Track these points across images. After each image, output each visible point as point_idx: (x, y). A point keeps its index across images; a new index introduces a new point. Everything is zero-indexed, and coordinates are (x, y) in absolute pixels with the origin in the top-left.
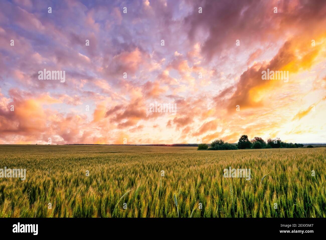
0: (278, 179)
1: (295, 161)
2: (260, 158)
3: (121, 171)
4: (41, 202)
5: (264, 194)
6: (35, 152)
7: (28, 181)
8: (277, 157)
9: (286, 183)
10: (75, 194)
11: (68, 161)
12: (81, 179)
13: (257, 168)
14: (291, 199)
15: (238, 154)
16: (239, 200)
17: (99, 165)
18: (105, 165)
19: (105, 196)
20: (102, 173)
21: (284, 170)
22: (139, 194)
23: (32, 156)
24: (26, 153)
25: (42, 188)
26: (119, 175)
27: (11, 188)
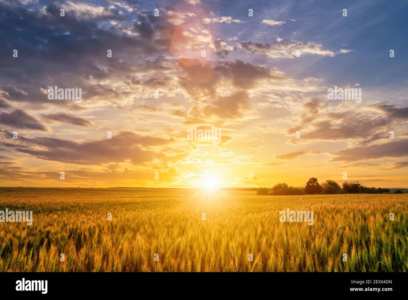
1: (379, 209)
2: (334, 206)
3: (170, 217)
4: (87, 249)
6: (78, 196)
7: (73, 226)
8: (355, 204)
10: (123, 241)
11: (113, 206)
12: (127, 226)
13: (330, 217)
14: (374, 255)
15: (306, 200)
17: (146, 210)
18: (153, 210)
19: (154, 245)
20: (150, 220)
21: (365, 220)
22: (191, 244)
23: (75, 200)
24: (69, 197)
25: (87, 234)
26: (168, 222)
27: (56, 233)
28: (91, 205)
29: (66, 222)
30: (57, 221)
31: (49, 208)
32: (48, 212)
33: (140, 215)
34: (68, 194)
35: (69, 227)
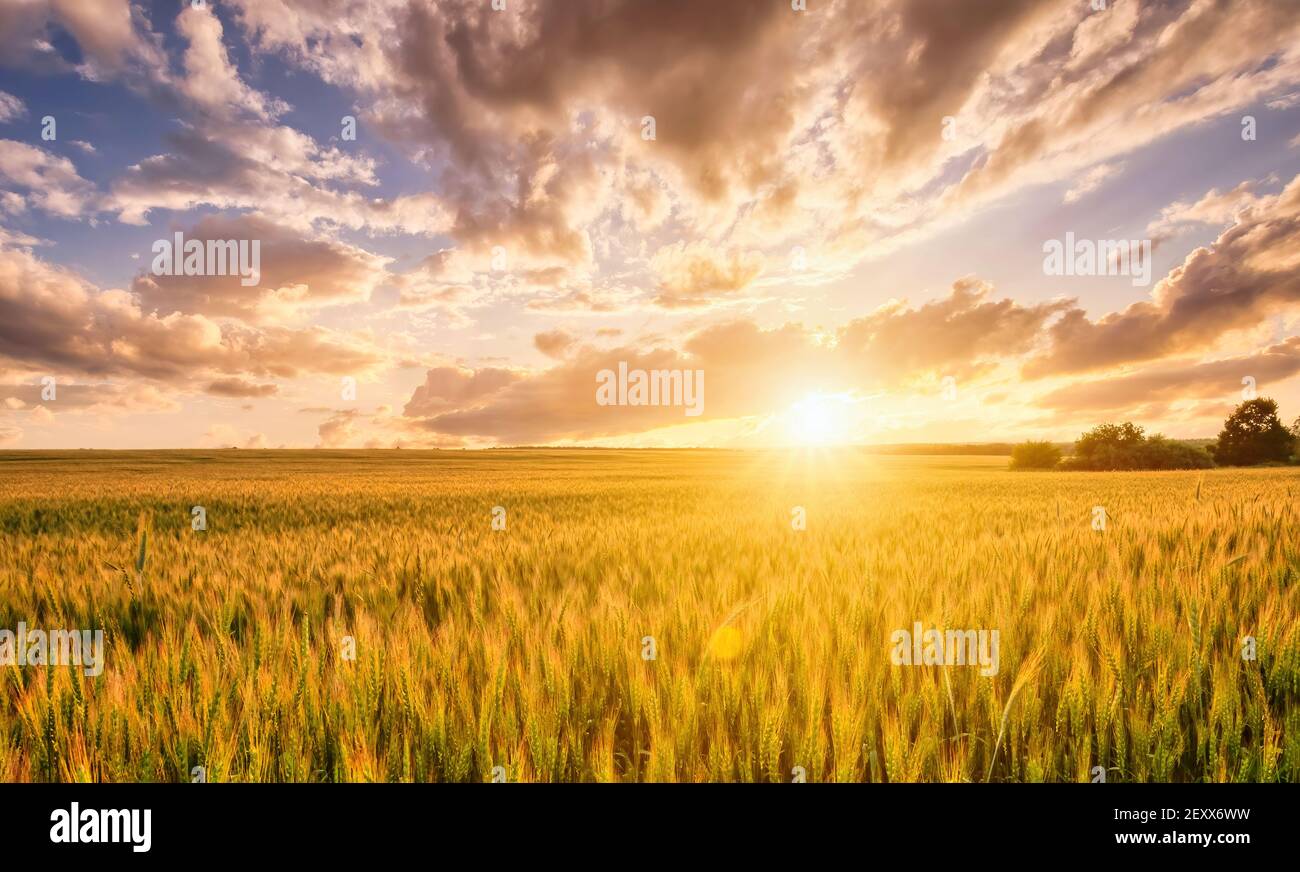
3: (698, 544)
10: (560, 609)
12: (565, 567)
17: (616, 520)
20: (633, 552)
22: (780, 625)
23: (396, 488)
24: (376, 479)
25: (449, 587)
26: (693, 557)
27: (362, 583)
28: (444, 503)
29: (382, 552)
30: (356, 550)
31: (326, 511)
32: (325, 523)
33: (599, 533)
34: (370, 470)
35: (395, 567)
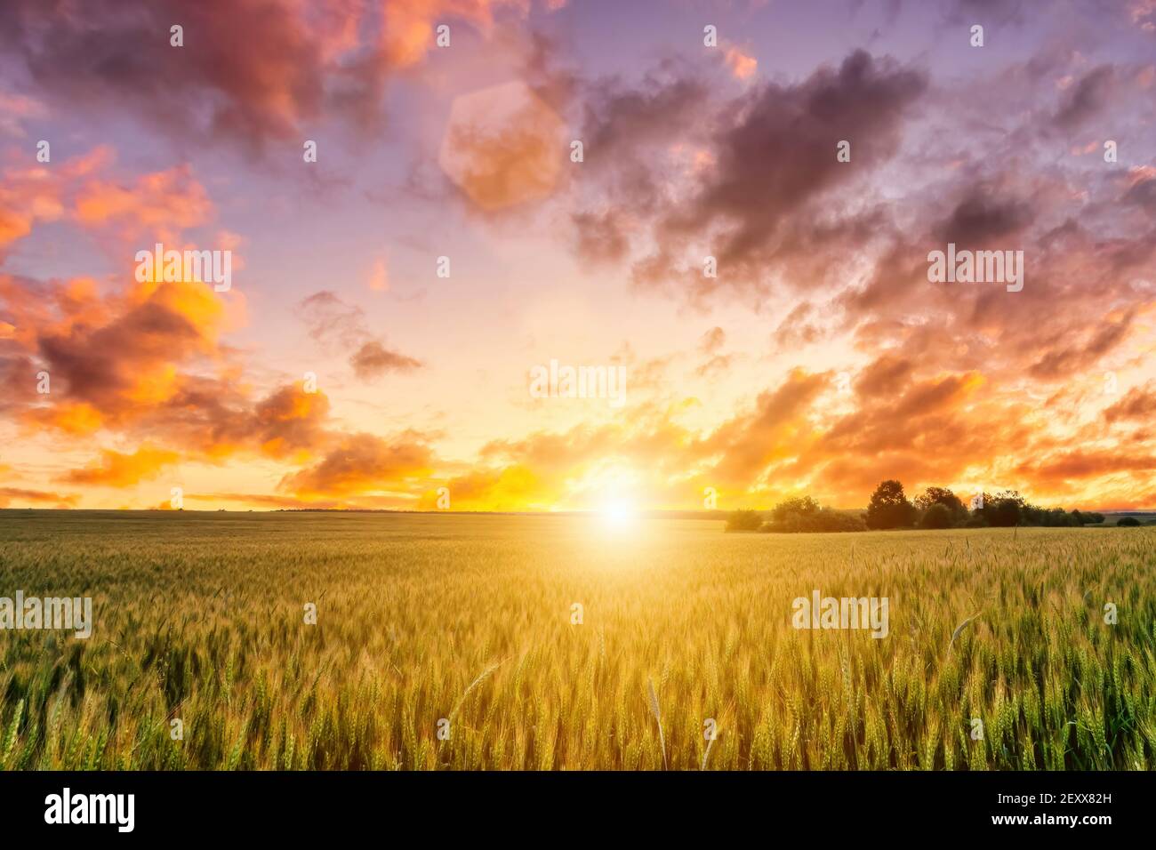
0: (1010, 634)
1: (1074, 572)
2: (949, 562)
3: (464, 600)
4: (202, 699)
5: (961, 684)
6: (178, 537)
7: (159, 630)
8: (1008, 557)
9: (1041, 647)
10: (315, 674)
11: (287, 567)
12: (331, 627)
13: (936, 594)
14: (1058, 703)
15: (868, 546)
16: (873, 703)
17: (390, 579)
18: (412, 579)
19: (414, 685)
20: (402, 607)
21: (1035, 603)
22: (527, 679)
23: (168, 550)
24: (149, 541)
25: (203, 653)
26: (457, 615)
27: (104, 652)
28: (218, 564)
29: (136, 617)
30: (106, 615)
31: (82, 574)
32: (79, 586)
33: (371, 592)
34: (144, 531)
35: (146, 633)
